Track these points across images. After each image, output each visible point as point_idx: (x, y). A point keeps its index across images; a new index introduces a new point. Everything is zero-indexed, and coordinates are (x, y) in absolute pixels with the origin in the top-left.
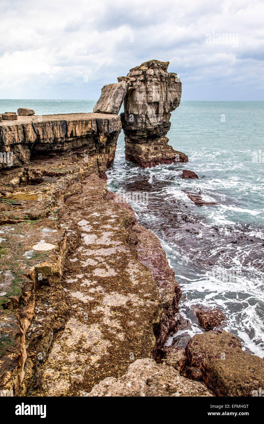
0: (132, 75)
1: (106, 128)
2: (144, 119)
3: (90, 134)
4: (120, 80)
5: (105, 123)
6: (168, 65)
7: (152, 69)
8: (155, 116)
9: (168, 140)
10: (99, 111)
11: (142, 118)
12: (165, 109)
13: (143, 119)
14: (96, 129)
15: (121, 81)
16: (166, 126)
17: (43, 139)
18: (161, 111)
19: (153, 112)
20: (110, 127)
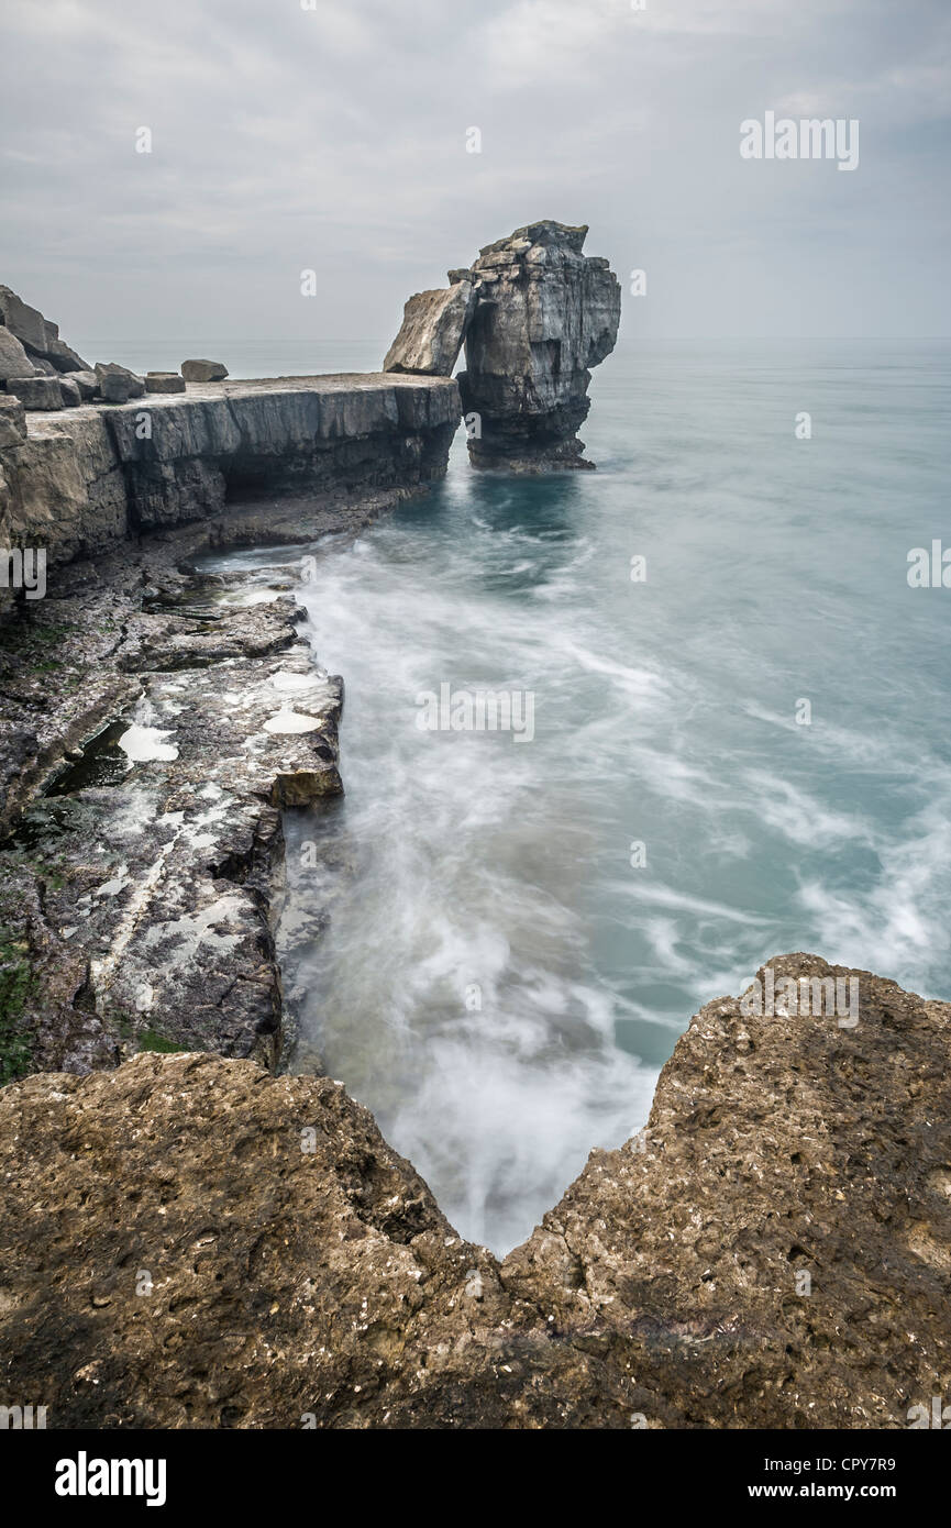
0: (489, 264)
1: (422, 413)
2: (521, 387)
3: (381, 429)
4: (454, 278)
5: (419, 399)
6: (584, 236)
7: (541, 245)
8: (550, 378)
9: (582, 447)
10: (398, 369)
11: (516, 385)
12: (576, 360)
13: (517, 390)
14: (396, 415)
15: (458, 281)
16: (578, 407)
17: (259, 444)
18: (566, 365)
19: (544, 367)
20: (432, 409)
